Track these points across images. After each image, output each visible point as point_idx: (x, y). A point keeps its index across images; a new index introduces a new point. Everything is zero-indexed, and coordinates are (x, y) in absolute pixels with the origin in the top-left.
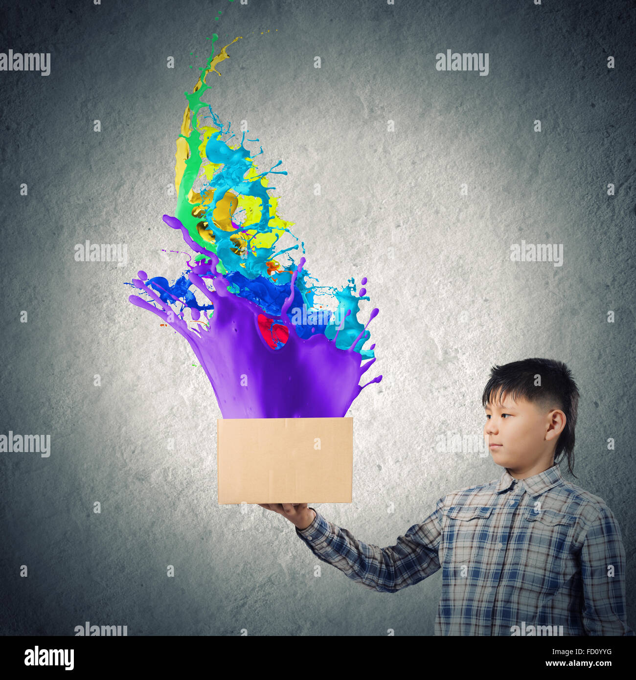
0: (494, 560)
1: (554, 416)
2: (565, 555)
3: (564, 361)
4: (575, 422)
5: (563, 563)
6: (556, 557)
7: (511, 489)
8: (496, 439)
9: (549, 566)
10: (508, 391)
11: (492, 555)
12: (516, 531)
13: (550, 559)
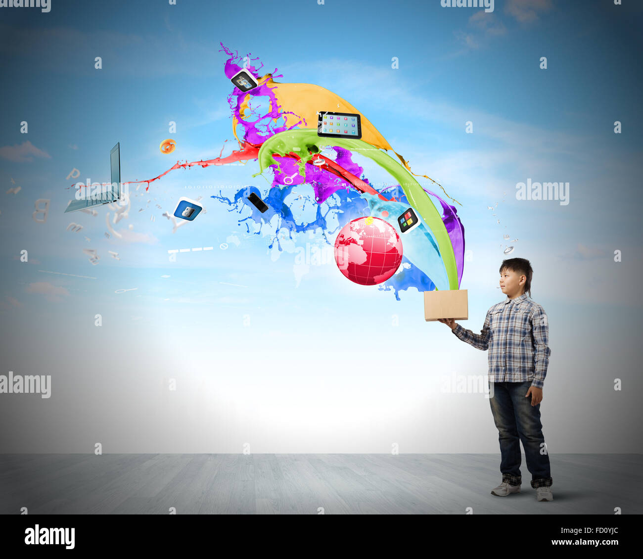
0: (505, 326)
1: (522, 277)
2: (527, 323)
3: (528, 260)
4: (531, 280)
5: (527, 325)
6: (525, 324)
7: (510, 302)
8: (503, 284)
9: (522, 327)
10: (507, 268)
11: (504, 324)
12: (511, 316)
13: (523, 324)
